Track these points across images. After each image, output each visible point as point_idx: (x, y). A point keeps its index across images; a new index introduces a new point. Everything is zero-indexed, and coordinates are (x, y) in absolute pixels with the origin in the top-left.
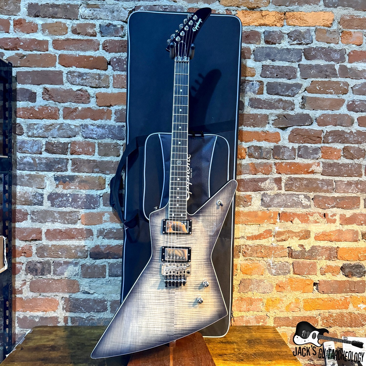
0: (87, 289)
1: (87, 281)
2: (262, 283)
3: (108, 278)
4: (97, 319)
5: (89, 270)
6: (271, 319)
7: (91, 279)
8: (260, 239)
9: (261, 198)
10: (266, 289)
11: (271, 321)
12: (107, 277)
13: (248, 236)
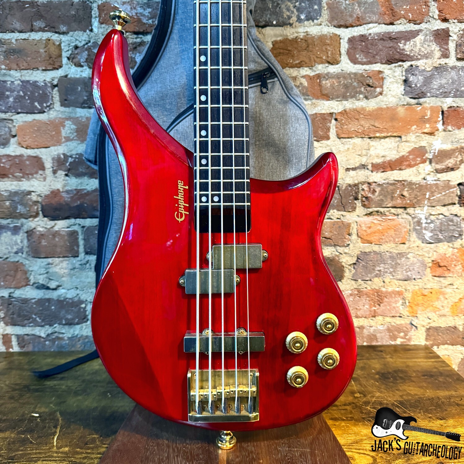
0: (41, 280)
1: (43, 264)
2: (404, 259)
3: (83, 257)
4: (69, 338)
5: (43, 241)
6: (421, 332)
7: (50, 260)
8: (400, 169)
9: (404, 78)
10: (410, 271)
11: (420, 336)
12: (82, 255)
13: (374, 162)
